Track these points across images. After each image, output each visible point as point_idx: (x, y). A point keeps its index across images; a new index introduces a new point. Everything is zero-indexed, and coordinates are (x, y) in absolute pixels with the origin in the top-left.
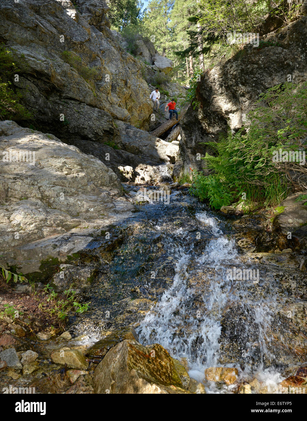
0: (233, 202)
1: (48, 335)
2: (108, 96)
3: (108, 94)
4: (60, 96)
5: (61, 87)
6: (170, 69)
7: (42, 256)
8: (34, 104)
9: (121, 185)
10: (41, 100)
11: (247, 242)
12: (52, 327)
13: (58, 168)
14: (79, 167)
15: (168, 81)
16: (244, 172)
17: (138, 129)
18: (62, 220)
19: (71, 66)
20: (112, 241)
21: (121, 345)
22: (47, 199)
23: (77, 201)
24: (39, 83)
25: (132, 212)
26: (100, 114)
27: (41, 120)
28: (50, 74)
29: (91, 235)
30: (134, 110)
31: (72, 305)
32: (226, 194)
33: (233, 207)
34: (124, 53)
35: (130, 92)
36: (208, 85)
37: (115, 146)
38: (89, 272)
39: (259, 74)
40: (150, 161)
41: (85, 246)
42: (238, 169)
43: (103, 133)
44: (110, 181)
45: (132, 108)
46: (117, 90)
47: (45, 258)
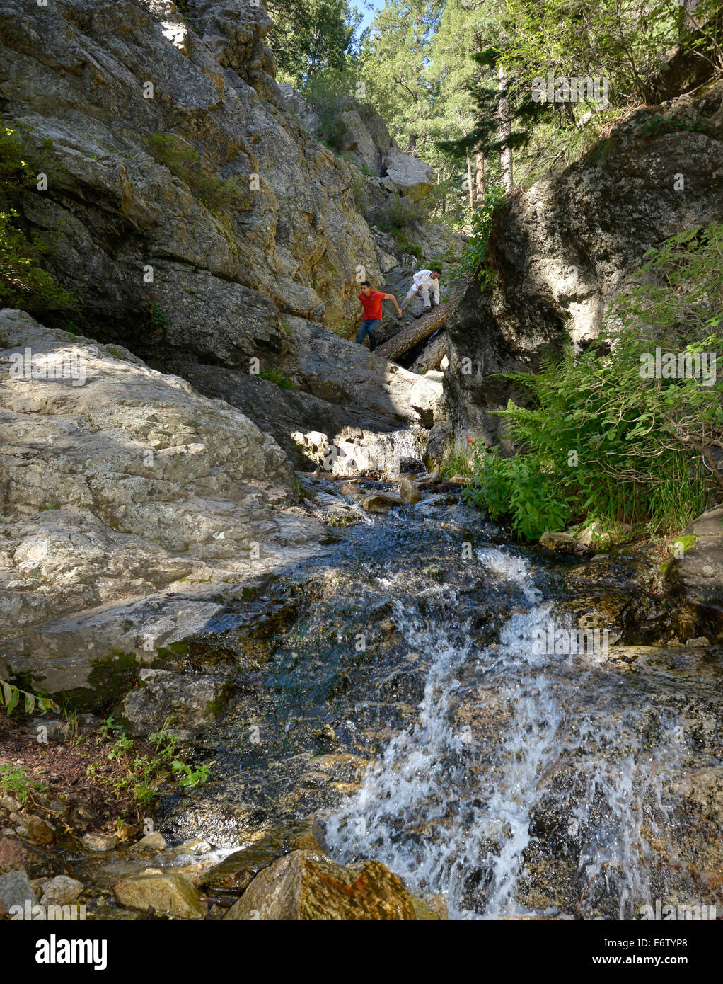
0: (572, 524)
1: (109, 839)
2: (266, 254)
3: (268, 247)
4: (145, 251)
5: (149, 228)
6: (425, 189)
7: (95, 648)
8: (78, 269)
9: (295, 476)
10: (95, 260)
11: (600, 620)
12: (119, 822)
13: (137, 432)
14: (189, 430)
15: (419, 220)
16: (601, 449)
17: (342, 340)
18: (146, 561)
19: (173, 174)
20: (269, 614)
21: (286, 863)
22: (107, 507)
23: (183, 515)
24: (92, 215)
25: (320, 542)
26: (246, 299)
27: (98, 311)
28: (120, 193)
29: (216, 599)
30: (333, 291)
31: (169, 768)
32: (555, 502)
33: (571, 535)
34: (308, 142)
35: (324, 246)
36: (519, 229)
37: (283, 381)
38: (211, 687)
39: (646, 202)
40: (370, 421)
41: (202, 625)
42: (586, 441)
43: (254, 348)
44: (266, 466)
45: (327, 286)
46: (292, 239)
47: (103, 654)
